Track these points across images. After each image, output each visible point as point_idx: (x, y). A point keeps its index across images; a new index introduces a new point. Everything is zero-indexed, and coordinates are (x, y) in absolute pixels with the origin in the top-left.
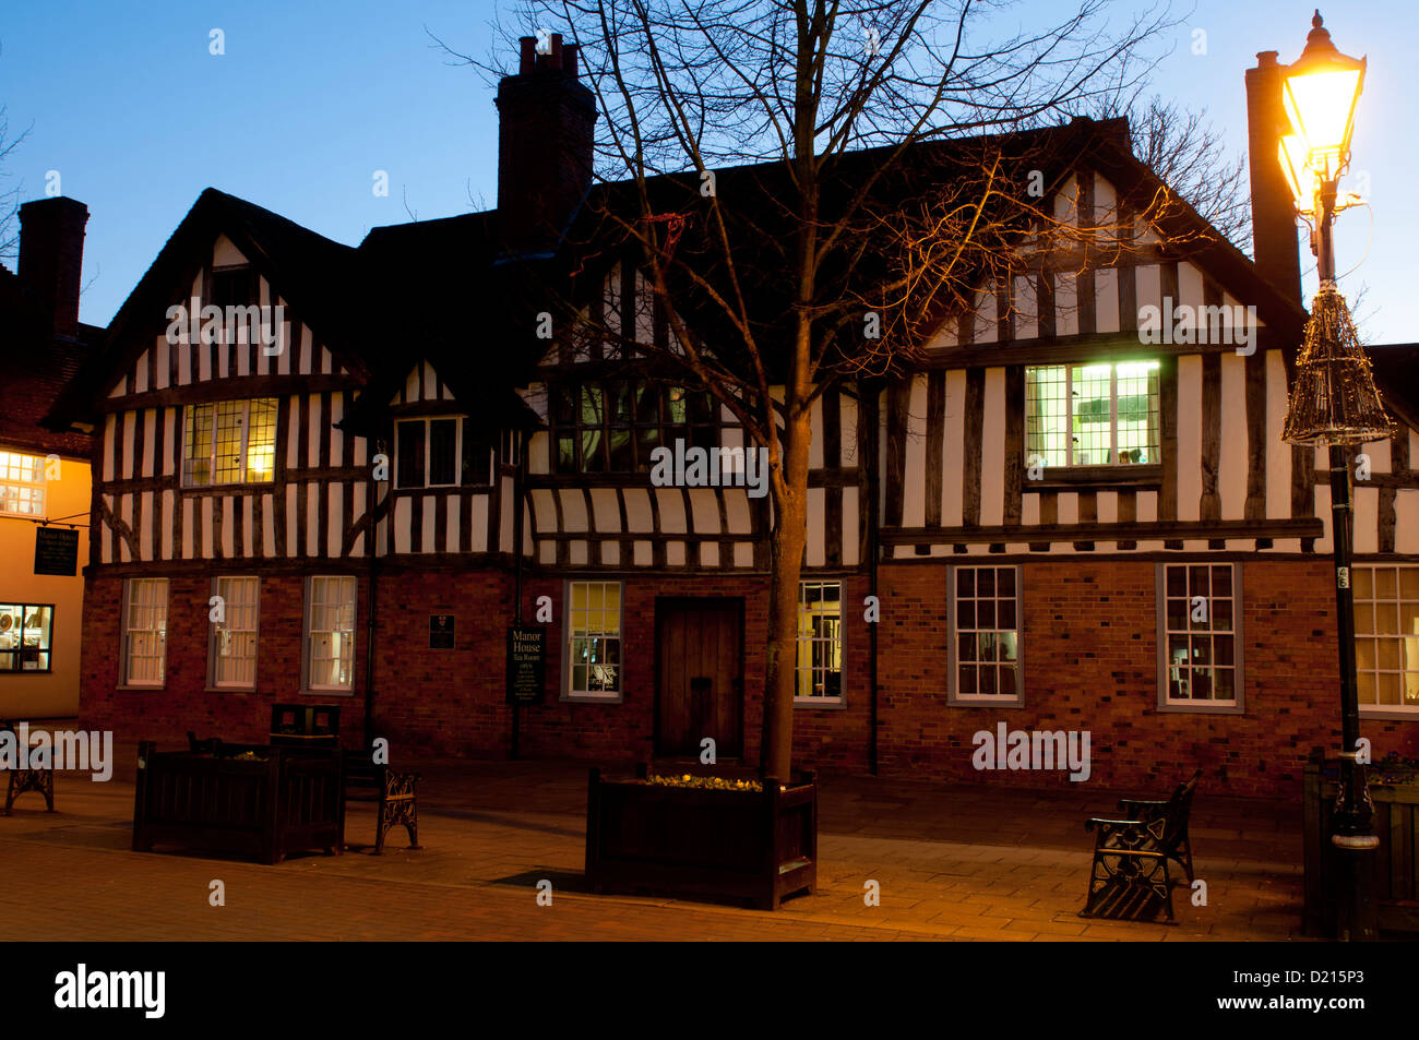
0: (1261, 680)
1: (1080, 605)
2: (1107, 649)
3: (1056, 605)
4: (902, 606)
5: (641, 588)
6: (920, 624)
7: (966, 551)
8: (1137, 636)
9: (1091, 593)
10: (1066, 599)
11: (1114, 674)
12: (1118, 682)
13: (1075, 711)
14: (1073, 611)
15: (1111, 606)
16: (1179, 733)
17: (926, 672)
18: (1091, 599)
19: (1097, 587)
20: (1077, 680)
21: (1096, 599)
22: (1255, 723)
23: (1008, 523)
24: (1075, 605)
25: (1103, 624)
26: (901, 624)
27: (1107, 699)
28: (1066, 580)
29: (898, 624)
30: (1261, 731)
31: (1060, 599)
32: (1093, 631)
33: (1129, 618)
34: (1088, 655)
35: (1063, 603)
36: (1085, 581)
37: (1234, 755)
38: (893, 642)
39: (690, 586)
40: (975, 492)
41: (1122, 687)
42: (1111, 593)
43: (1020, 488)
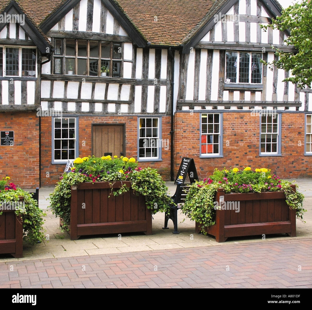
0: (285, 146)
1: (239, 126)
2: (246, 139)
3: (233, 126)
4: (186, 126)
5: (85, 120)
6: (191, 132)
7: (205, 109)
8: (254, 135)
9: (242, 122)
10: (235, 124)
11: (248, 146)
12: (249, 148)
13: (237, 157)
14: (237, 127)
15: (248, 126)
16: (264, 162)
17: (193, 147)
18: (242, 124)
19: (244, 120)
20: (238, 148)
21: (244, 124)
22: (284, 158)
23: (219, 100)
24: (238, 126)
25: (246, 131)
26: (185, 132)
27: (246, 153)
28: (235, 118)
29: (184, 132)
30: (285, 160)
31: (234, 124)
32: (243, 133)
33: (252, 129)
34: (241, 141)
35: (235, 125)
36: (241, 118)
37: (278, 167)
38: (183, 138)
39: (105, 119)
40: (210, 90)
41: (250, 150)
42: (248, 122)
43: (223, 89)
